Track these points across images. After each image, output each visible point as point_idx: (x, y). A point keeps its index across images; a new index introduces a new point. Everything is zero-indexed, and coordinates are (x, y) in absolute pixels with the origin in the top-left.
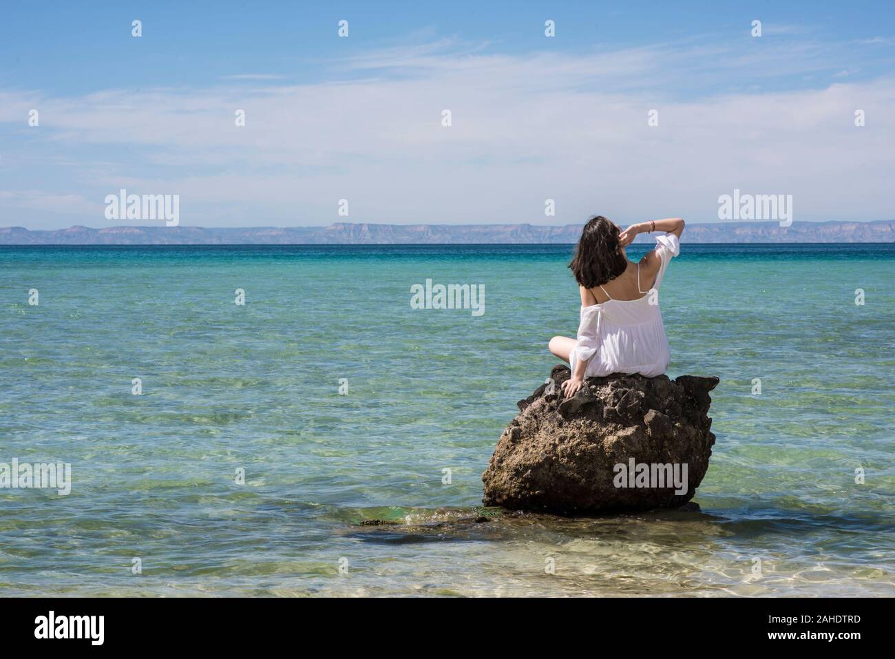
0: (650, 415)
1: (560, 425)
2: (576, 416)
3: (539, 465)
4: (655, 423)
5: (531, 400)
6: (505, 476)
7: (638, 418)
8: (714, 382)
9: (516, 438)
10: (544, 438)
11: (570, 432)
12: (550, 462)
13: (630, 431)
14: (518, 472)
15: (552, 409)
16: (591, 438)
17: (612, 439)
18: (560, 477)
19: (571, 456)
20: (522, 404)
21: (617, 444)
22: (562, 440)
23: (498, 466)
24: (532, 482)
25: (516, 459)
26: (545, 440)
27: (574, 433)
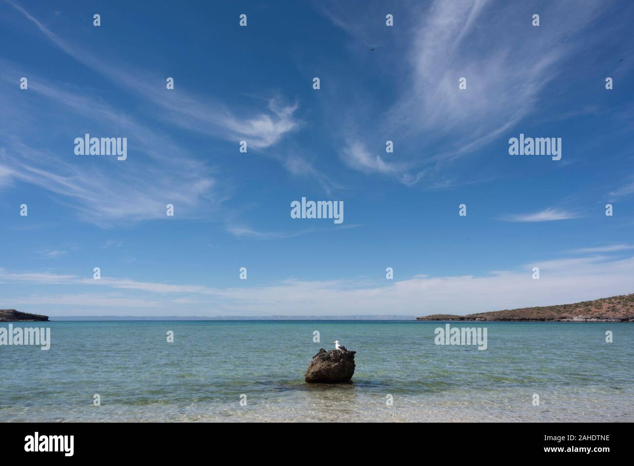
0: (342, 360)
1: (322, 362)
2: (325, 360)
3: (317, 372)
4: (342, 362)
5: (315, 357)
6: (310, 374)
7: (339, 361)
8: (355, 352)
9: (312, 365)
10: (318, 366)
11: (324, 364)
12: (319, 371)
13: (337, 364)
14: (313, 373)
15: (320, 359)
16: (329, 365)
17: (333, 366)
18: (322, 375)
19: (324, 370)
20: (314, 358)
21: (334, 367)
22: (322, 366)
23: (308, 372)
24: (316, 376)
25: (312, 371)
26: (319, 366)
27: (325, 364)
